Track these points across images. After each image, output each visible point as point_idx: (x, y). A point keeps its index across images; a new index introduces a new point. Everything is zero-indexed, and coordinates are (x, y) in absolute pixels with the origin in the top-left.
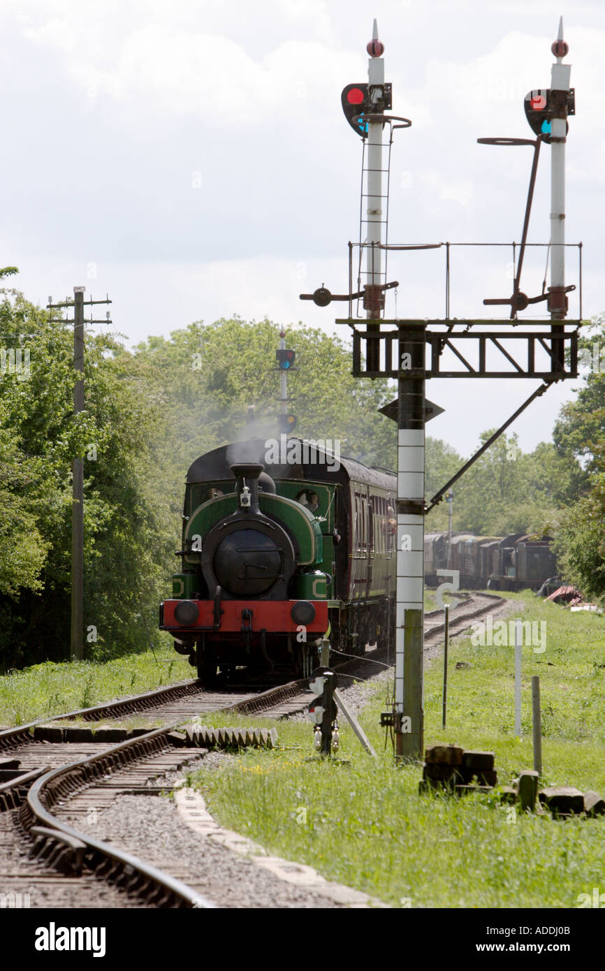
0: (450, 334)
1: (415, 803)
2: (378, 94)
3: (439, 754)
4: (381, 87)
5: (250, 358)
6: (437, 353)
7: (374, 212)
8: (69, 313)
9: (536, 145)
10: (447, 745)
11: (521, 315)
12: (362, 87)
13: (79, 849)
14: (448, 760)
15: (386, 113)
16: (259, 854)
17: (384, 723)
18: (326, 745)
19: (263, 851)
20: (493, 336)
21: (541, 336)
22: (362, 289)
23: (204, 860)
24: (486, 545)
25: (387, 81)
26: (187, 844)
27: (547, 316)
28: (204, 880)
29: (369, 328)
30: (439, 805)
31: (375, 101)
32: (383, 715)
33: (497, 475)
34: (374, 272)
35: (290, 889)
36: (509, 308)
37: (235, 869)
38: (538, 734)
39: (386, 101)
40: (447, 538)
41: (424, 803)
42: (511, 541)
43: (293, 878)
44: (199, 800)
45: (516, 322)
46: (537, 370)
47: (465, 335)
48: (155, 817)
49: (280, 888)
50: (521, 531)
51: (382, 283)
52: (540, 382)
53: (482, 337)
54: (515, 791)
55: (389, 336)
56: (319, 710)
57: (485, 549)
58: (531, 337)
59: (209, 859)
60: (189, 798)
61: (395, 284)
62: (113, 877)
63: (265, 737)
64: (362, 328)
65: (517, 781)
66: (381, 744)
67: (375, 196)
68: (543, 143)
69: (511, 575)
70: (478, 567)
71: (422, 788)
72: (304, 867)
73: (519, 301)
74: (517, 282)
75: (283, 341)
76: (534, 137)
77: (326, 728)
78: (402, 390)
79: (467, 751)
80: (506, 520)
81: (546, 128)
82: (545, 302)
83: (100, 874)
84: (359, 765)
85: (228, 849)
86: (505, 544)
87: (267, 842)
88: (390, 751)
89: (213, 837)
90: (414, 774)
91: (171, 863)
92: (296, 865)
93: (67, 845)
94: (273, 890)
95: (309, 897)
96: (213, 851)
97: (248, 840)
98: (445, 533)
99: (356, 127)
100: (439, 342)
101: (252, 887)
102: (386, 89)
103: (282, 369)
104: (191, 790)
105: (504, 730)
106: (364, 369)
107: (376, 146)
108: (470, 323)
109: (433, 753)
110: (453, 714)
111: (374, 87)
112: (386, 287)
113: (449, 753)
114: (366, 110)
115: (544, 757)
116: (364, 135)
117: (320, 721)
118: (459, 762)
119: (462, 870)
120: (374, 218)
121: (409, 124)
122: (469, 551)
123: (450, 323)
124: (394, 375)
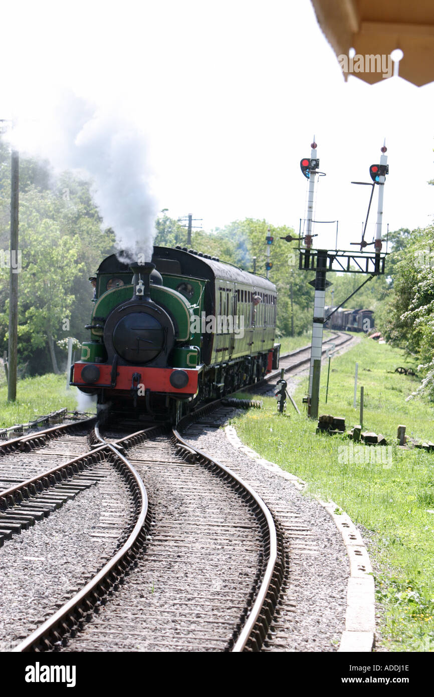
0: (337, 255)
1: (315, 437)
2: (314, 163)
3: (324, 418)
4: (315, 160)
5: (255, 236)
6: (331, 262)
7: (310, 207)
8: (187, 223)
9: (373, 185)
10: (327, 415)
11: (364, 249)
12: (308, 160)
13: (194, 454)
14: (327, 421)
15: (317, 170)
16: (258, 458)
17: (303, 402)
18: (281, 409)
19: (259, 456)
20: (353, 257)
21: (371, 258)
22: (304, 236)
23: (238, 459)
24: (346, 313)
25: (317, 158)
26: (231, 452)
27: (374, 250)
28: (238, 468)
29: (306, 251)
30: (323, 439)
31: (313, 165)
32: (304, 399)
33: (352, 284)
34: (309, 230)
35: (269, 473)
36: (360, 246)
37: (249, 464)
38: (362, 405)
39: (317, 166)
40: (331, 309)
41: (318, 438)
42: (356, 312)
43: (271, 469)
44: (234, 432)
45: (362, 252)
46: (369, 271)
47: (342, 256)
48: (218, 439)
49: (265, 473)
50: (361, 308)
51: (312, 235)
52: (370, 275)
53: (349, 257)
54: (352, 434)
55: (314, 255)
56: (279, 395)
57: (346, 314)
58: (367, 258)
59: (239, 459)
60: (230, 430)
61: (316, 235)
62: (206, 466)
63: (258, 404)
64: (303, 251)
65: (353, 429)
66: (303, 409)
67: (311, 201)
68: (376, 185)
69: (355, 326)
70: (343, 322)
71: (317, 431)
72: (274, 464)
73: (364, 244)
74: (363, 237)
75: (270, 233)
76: (372, 182)
77: (282, 403)
78: (317, 276)
79: (335, 417)
80: (355, 303)
81: (377, 179)
82: (374, 245)
83: (202, 464)
84: (294, 417)
85: (246, 455)
86: (354, 313)
87: (261, 453)
88: (306, 413)
89: (241, 449)
90: (315, 425)
91: (226, 460)
92: (272, 463)
93: (189, 452)
94: (263, 473)
95: (276, 477)
96: (241, 455)
97: (254, 451)
98: (330, 307)
99: (305, 175)
100: (332, 258)
101: (255, 472)
102: (317, 161)
103: (268, 244)
104: (231, 426)
105: (350, 404)
106: (303, 267)
107: (312, 182)
108: (344, 252)
109: (322, 418)
110: (331, 395)
111: (313, 160)
112: (313, 236)
113: (328, 419)
114: (309, 169)
115: (364, 416)
116: (308, 178)
117: (280, 400)
118: (332, 422)
119: (331, 467)
120: (310, 210)
121: (325, 175)
122: (339, 315)
123: (337, 251)
124: (314, 270)
